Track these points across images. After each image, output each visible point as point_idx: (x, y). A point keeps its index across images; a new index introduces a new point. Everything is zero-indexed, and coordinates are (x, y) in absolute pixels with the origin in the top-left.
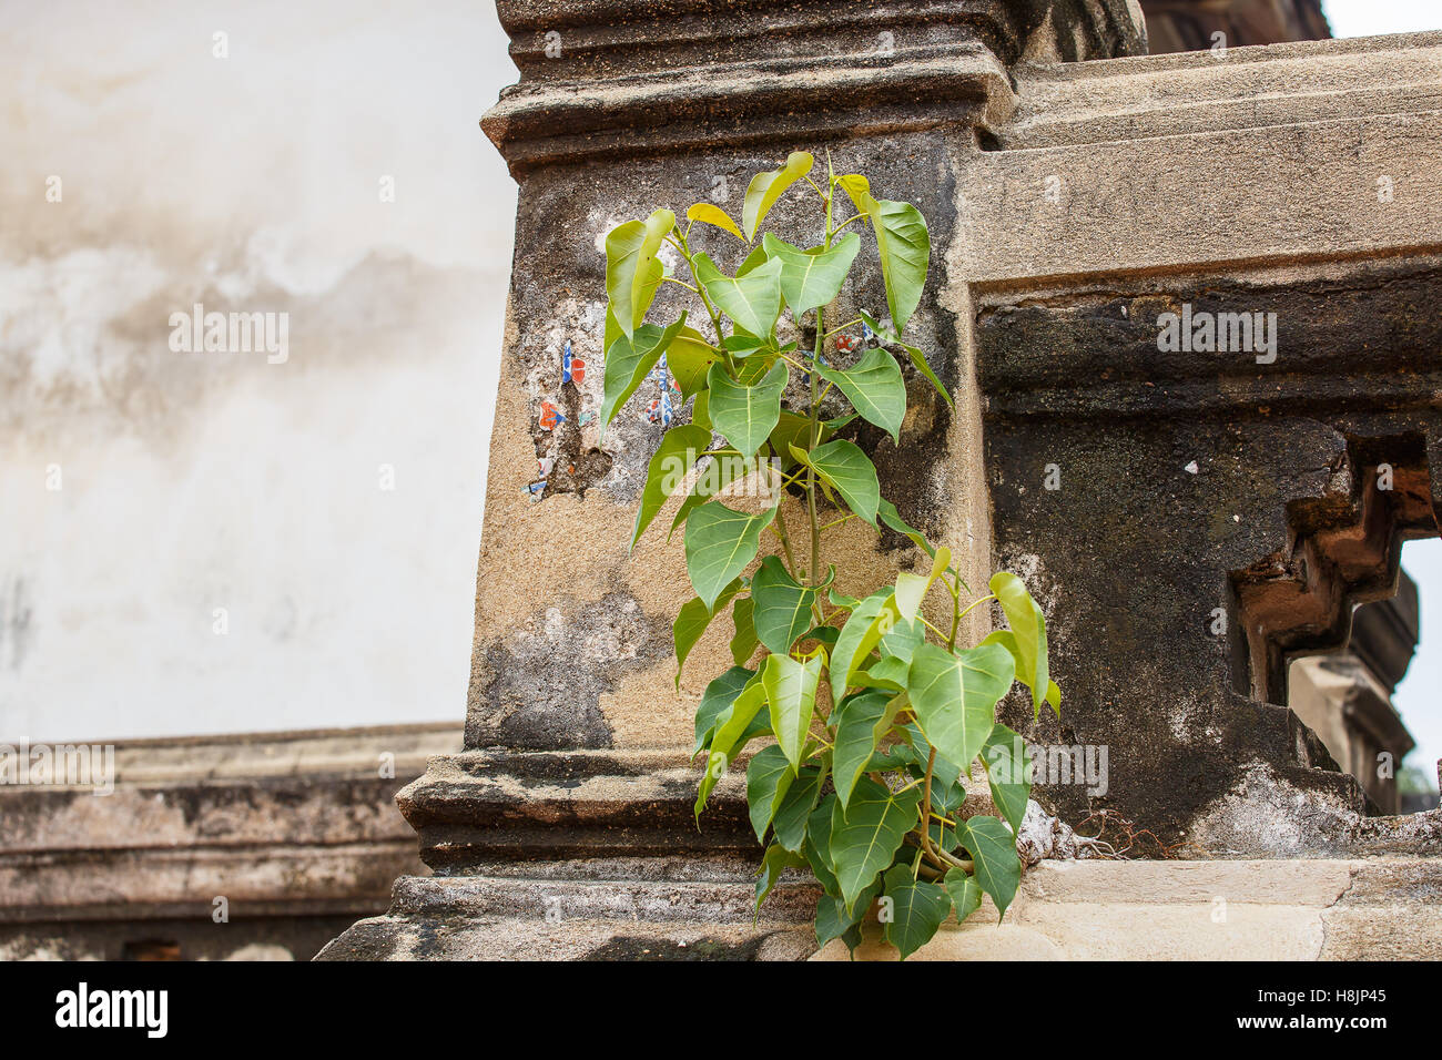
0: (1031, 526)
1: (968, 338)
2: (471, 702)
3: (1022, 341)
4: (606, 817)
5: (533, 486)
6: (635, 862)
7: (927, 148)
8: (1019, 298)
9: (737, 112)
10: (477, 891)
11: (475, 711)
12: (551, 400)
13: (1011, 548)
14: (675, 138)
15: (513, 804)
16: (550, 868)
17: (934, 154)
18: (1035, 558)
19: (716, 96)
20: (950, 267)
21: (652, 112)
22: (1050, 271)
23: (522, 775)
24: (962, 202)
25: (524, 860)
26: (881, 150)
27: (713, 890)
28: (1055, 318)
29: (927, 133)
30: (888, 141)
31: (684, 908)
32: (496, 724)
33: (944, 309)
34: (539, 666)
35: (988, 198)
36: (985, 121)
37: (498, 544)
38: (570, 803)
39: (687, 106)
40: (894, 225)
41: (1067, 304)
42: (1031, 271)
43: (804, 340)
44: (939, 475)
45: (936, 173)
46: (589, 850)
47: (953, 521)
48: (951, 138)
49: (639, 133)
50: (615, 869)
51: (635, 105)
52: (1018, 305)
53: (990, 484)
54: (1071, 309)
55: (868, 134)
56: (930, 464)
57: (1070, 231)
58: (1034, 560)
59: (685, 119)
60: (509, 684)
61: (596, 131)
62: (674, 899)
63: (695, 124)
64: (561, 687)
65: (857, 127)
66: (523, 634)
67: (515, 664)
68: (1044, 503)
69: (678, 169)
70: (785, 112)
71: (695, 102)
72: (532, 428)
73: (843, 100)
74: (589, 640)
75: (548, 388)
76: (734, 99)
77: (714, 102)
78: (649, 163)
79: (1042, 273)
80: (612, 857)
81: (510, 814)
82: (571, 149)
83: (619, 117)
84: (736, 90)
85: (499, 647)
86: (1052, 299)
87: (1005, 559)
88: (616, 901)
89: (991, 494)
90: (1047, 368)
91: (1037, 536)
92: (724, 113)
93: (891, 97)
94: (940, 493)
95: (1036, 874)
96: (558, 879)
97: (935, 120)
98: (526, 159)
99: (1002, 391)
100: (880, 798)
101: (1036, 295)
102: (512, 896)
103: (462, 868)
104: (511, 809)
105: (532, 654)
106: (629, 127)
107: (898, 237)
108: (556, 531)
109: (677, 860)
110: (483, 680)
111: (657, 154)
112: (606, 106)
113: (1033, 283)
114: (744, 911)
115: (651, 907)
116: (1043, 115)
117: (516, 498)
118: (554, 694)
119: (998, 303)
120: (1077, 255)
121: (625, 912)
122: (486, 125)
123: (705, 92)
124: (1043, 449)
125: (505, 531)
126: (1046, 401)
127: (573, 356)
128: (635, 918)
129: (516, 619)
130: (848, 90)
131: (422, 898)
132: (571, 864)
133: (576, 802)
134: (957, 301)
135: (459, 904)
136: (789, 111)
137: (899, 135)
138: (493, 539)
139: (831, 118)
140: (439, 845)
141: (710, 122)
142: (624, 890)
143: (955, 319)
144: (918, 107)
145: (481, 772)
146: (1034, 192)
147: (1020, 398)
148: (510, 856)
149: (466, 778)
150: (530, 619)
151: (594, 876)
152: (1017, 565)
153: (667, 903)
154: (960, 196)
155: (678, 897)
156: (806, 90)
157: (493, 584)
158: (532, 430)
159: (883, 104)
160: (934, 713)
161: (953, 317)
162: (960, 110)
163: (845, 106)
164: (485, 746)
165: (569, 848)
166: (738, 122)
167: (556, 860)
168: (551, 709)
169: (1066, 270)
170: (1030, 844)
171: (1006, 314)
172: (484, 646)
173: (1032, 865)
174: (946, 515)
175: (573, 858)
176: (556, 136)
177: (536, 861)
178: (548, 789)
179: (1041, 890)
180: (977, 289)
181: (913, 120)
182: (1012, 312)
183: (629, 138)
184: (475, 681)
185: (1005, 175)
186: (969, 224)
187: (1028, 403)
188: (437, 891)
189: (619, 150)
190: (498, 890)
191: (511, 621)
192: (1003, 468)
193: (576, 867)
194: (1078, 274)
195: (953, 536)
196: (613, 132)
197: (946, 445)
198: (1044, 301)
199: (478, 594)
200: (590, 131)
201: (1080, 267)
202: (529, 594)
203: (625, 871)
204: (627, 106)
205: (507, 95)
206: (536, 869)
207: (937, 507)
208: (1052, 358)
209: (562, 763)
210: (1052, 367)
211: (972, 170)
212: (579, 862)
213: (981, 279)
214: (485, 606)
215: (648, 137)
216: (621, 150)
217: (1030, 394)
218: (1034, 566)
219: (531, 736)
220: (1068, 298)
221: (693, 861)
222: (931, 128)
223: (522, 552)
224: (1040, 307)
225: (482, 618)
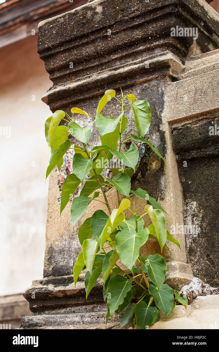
0: (194, 193)
1: (168, 138)
2: (45, 264)
3: (185, 137)
4: (75, 294)
5: (59, 200)
6: (84, 307)
7: (156, 84)
8: (183, 124)
9: (105, 84)
10: (42, 319)
11: (46, 266)
12: (63, 174)
13: (188, 200)
14: (90, 94)
15: (50, 292)
16: (63, 311)
17: (158, 86)
18: (195, 202)
19: (98, 80)
20: (163, 118)
21: (83, 88)
22: (190, 114)
23: (55, 284)
24: (166, 98)
25: (56, 309)
26: (144, 87)
27: (102, 314)
28: (193, 128)
29: (155, 80)
30: (145, 85)
31: (94, 320)
32: (51, 270)
33: (162, 131)
34: (61, 251)
35: (173, 96)
36: (171, 73)
37: (51, 217)
38: (64, 291)
39: (92, 84)
40: (140, 107)
41: (197, 123)
42: (185, 115)
43: (126, 146)
44: (163, 181)
45: (158, 91)
46: (72, 304)
47: (167, 194)
48: (162, 80)
49: (81, 94)
50: (79, 309)
51: (78, 87)
52: (183, 126)
53: (181, 182)
54: (198, 125)
55: (140, 83)
56: (160, 178)
57: (195, 101)
58: (195, 203)
59: (92, 88)
60: (54, 258)
61: (70, 96)
62: (92, 317)
63: (95, 89)
64: (67, 257)
65: (137, 82)
66: (57, 243)
67: (55, 251)
68: (197, 185)
69: (92, 103)
70: (117, 81)
71: (93, 83)
72: (58, 183)
73: (131, 75)
74: (74, 242)
75: (62, 171)
76: (103, 80)
77: (98, 82)
78: (85, 103)
79: (188, 115)
80: (78, 306)
81: (50, 296)
82: (64, 102)
83: (75, 91)
84: (103, 77)
85: (51, 247)
86: (192, 122)
87: (187, 204)
88: (77, 319)
89: (181, 185)
90: (192, 144)
91: (195, 195)
92: (102, 84)
93: (144, 71)
94: (163, 186)
95: (196, 301)
96: (65, 314)
97: (157, 76)
98: (54, 107)
99: (181, 153)
100: (124, 281)
101: (187, 122)
102: (50, 320)
103: (41, 312)
104: (50, 294)
105: (59, 248)
106: (78, 93)
107: (142, 111)
108: (65, 211)
109: (95, 305)
110: (47, 257)
111: (86, 100)
112: (71, 88)
113: (186, 119)
114: (110, 319)
115: (86, 320)
116: (192, 70)
117: (55, 204)
118: (65, 259)
119: (177, 126)
120: (197, 108)
121: (79, 322)
122: (43, 99)
123: (95, 80)
124: (195, 169)
125: (52, 213)
126: (194, 154)
127: (68, 161)
128: (82, 324)
129: (55, 239)
130: (132, 71)
131: (28, 322)
132: (68, 309)
133: (66, 290)
134: (165, 128)
135: (37, 323)
136: (118, 81)
137: (148, 82)
138: (50, 216)
139: (129, 80)
140: (34, 306)
141: (98, 88)
142: (79, 316)
143: (165, 133)
144: (152, 73)
145: (45, 284)
146: (185, 92)
147: (187, 154)
148: (53, 308)
149: (41, 286)
150: (59, 238)
151: (74, 312)
152: (190, 205)
153: (90, 319)
154: (165, 97)
155: (93, 317)
156: (121, 73)
157: (50, 229)
158: (58, 184)
159: (143, 74)
160: (124, 252)
161: (164, 133)
162: (163, 71)
163: (132, 76)
164: (48, 276)
165: (66, 304)
166: (106, 86)
167: (64, 308)
168: (64, 264)
169: (194, 113)
170: (193, 292)
171: (179, 129)
172: (48, 247)
173: (194, 298)
174: (165, 192)
175: (68, 307)
176: (60, 99)
177: (59, 309)
178: (60, 287)
179: (197, 306)
180: (171, 123)
181: (151, 77)
182: (181, 128)
183: (78, 97)
184: (46, 258)
185: (177, 88)
186: (167, 104)
187: (189, 155)
188: (32, 320)
189: (76, 100)
190: (47, 318)
191: (54, 239)
192: (184, 176)
193: (69, 310)
194: (198, 114)
195: (167, 198)
196: (74, 96)
197: (164, 171)
198: (190, 124)
199: (46, 232)
200: (69, 96)
201: (198, 111)
202: (59, 231)
203: (82, 310)
204: (76, 87)
205: (48, 90)
206: (59, 311)
207: (162, 190)
208: (193, 140)
209: (65, 279)
210: (194, 143)
211: (168, 89)
212: (70, 308)
213: (171, 120)
214: (48, 236)
215: (83, 95)
216: (77, 100)
217: (189, 153)
218: (195, 205)
219: (59, 272)
220: (197, 122)
221: (100, 305)
222: (156, 78)
223: (57, 219)
224: (189, 126)
225: (47, 239)
